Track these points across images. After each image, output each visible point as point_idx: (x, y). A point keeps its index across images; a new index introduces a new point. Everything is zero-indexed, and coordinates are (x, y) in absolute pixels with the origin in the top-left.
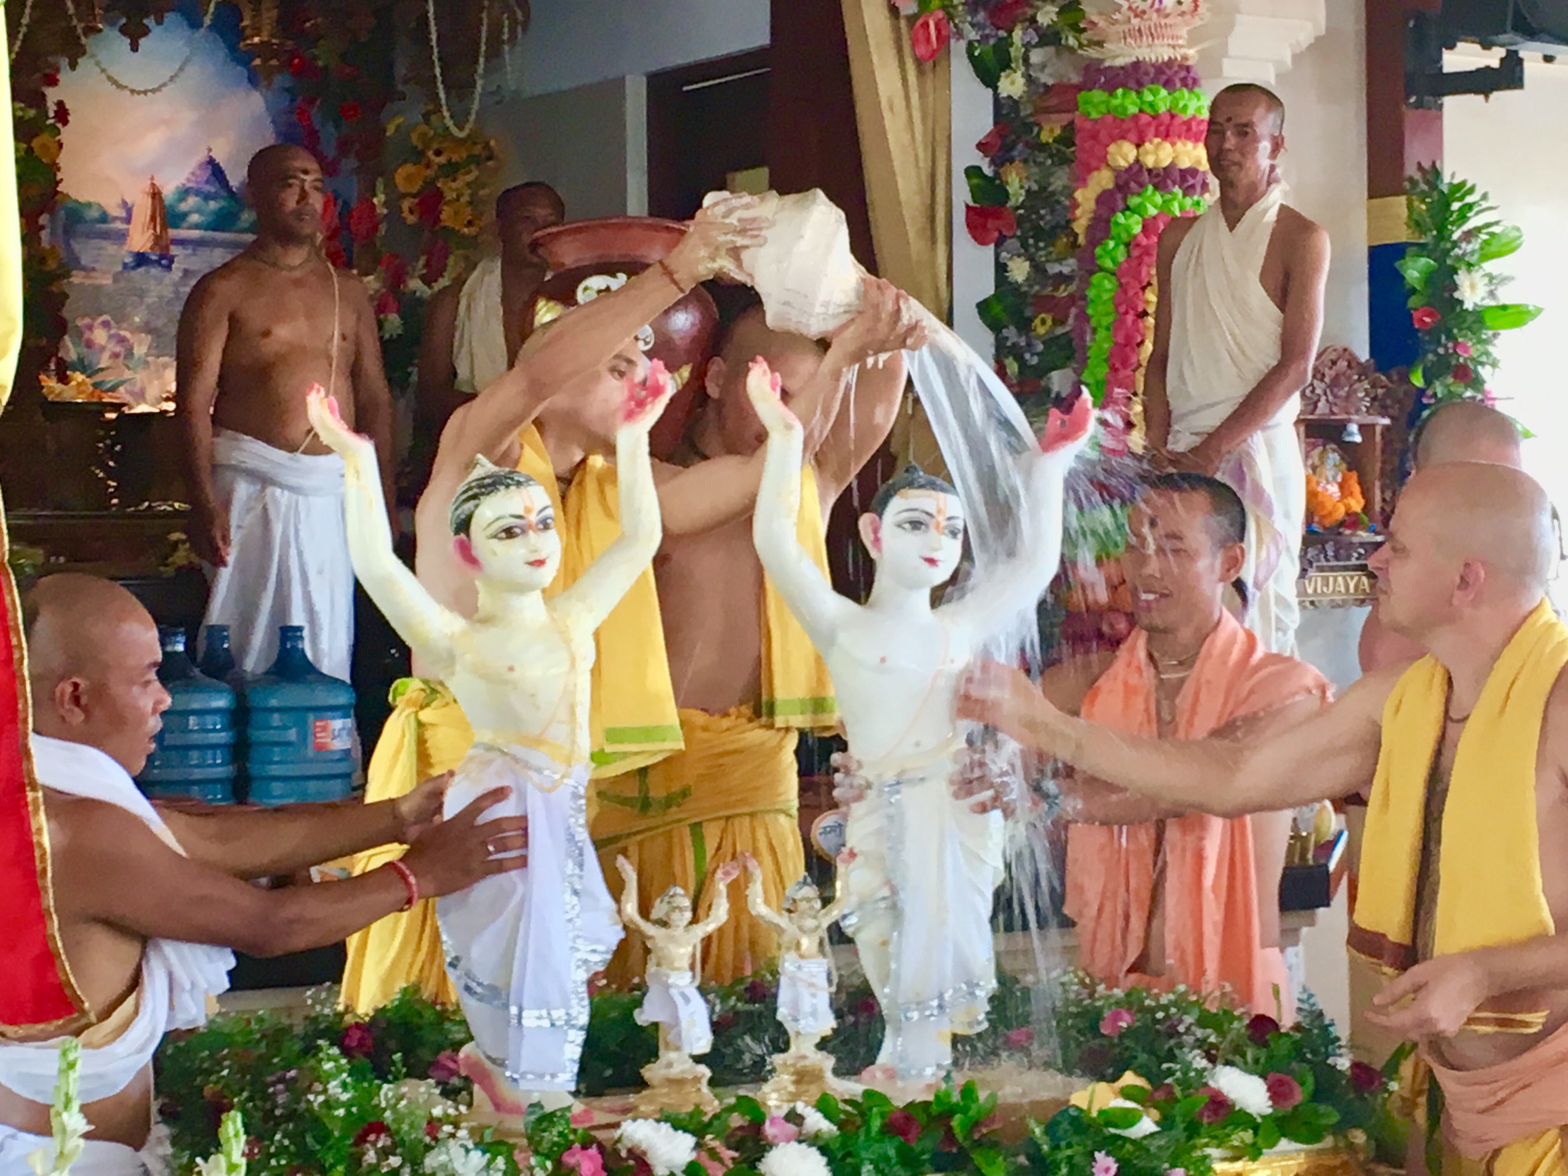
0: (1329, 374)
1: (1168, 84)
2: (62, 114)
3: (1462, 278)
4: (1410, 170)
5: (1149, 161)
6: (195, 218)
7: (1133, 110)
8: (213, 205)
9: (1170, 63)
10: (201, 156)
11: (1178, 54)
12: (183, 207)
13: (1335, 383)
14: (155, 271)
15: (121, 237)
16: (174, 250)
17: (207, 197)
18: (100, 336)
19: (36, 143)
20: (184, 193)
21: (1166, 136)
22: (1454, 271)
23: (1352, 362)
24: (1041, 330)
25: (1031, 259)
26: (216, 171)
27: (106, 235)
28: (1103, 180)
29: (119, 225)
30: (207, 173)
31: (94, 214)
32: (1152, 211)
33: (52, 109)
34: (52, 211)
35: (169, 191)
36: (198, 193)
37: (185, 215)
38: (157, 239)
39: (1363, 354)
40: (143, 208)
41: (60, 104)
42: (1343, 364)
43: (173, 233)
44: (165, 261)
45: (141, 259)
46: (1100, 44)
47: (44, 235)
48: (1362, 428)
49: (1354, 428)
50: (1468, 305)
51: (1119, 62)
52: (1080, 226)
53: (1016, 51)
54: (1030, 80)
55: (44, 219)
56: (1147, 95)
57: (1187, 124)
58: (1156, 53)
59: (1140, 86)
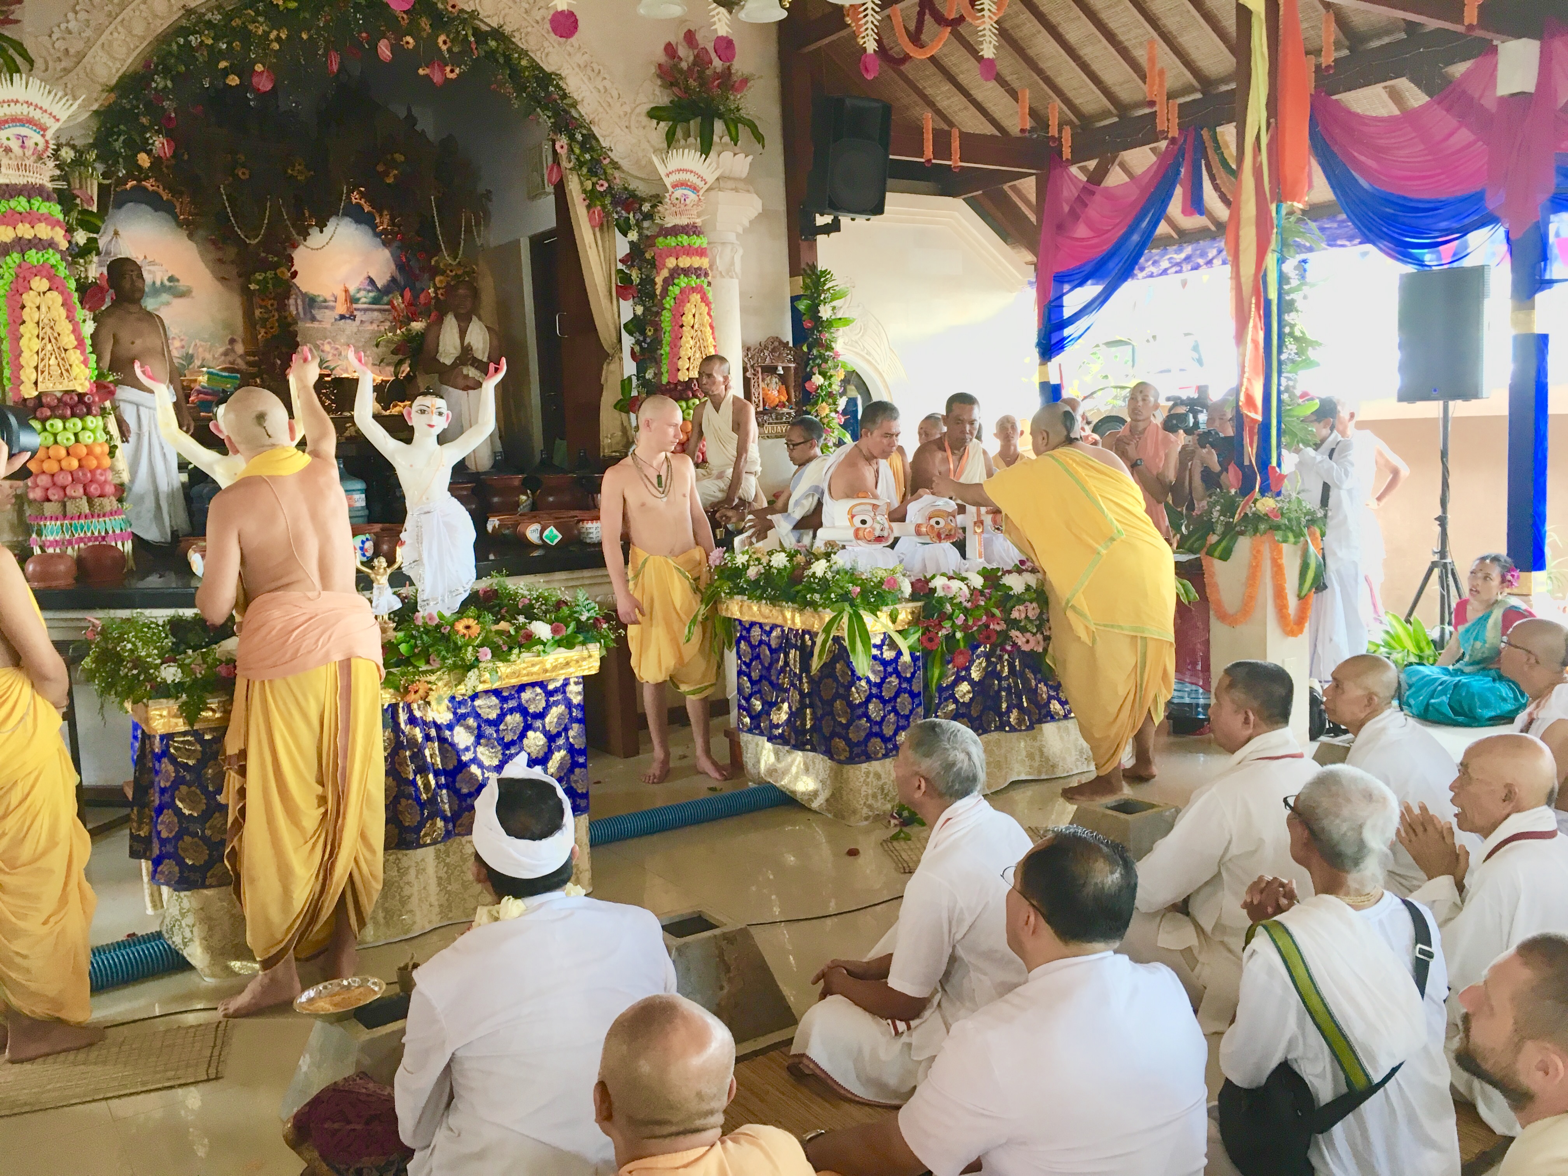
0: (771, 347)
1: (688, 234)
3: (821, 308)
4: (803, 266)
5: (681, 265)
6: (363, 300)
7: (674, 244)
8: (371, 294)
9: (688, 225)
10: (366, 275)
11: (692, 221)
12: (358, 296)
13: (773, 351)
14: (349, 321)
15: (333, 308)
16: (355, 313)
17: (369, 291)
18: (327, 348)
20: (359, 290)
21: (688, 255)
22: (819, 305)
23: (780, 342)
24: (649, 334)
25: (644, 306)
26: (372, 281)
27: (326, 308)
28: (665, 273)
29: (332, 304)
30: (367, 282)
31: (321, 299)
32: (683, 285)
35: (352, 290)
36: (365, 290)
37: (359, 299)
38: (348, 309)
40: (341, 296)
42: (776, 344)
43: (355, 306)
44: (353, 317)
45: (342, 317)
46: (663, 218)
48: (783, 368)
49: (780, 368)
50: (824, 319)
51: (669, 225)
52: (658, 292)
53: (633, 223)
54: (640, 234)
56: (679, 239)
57: (696, 249)
58: (683, 221)
59: (676, 235)
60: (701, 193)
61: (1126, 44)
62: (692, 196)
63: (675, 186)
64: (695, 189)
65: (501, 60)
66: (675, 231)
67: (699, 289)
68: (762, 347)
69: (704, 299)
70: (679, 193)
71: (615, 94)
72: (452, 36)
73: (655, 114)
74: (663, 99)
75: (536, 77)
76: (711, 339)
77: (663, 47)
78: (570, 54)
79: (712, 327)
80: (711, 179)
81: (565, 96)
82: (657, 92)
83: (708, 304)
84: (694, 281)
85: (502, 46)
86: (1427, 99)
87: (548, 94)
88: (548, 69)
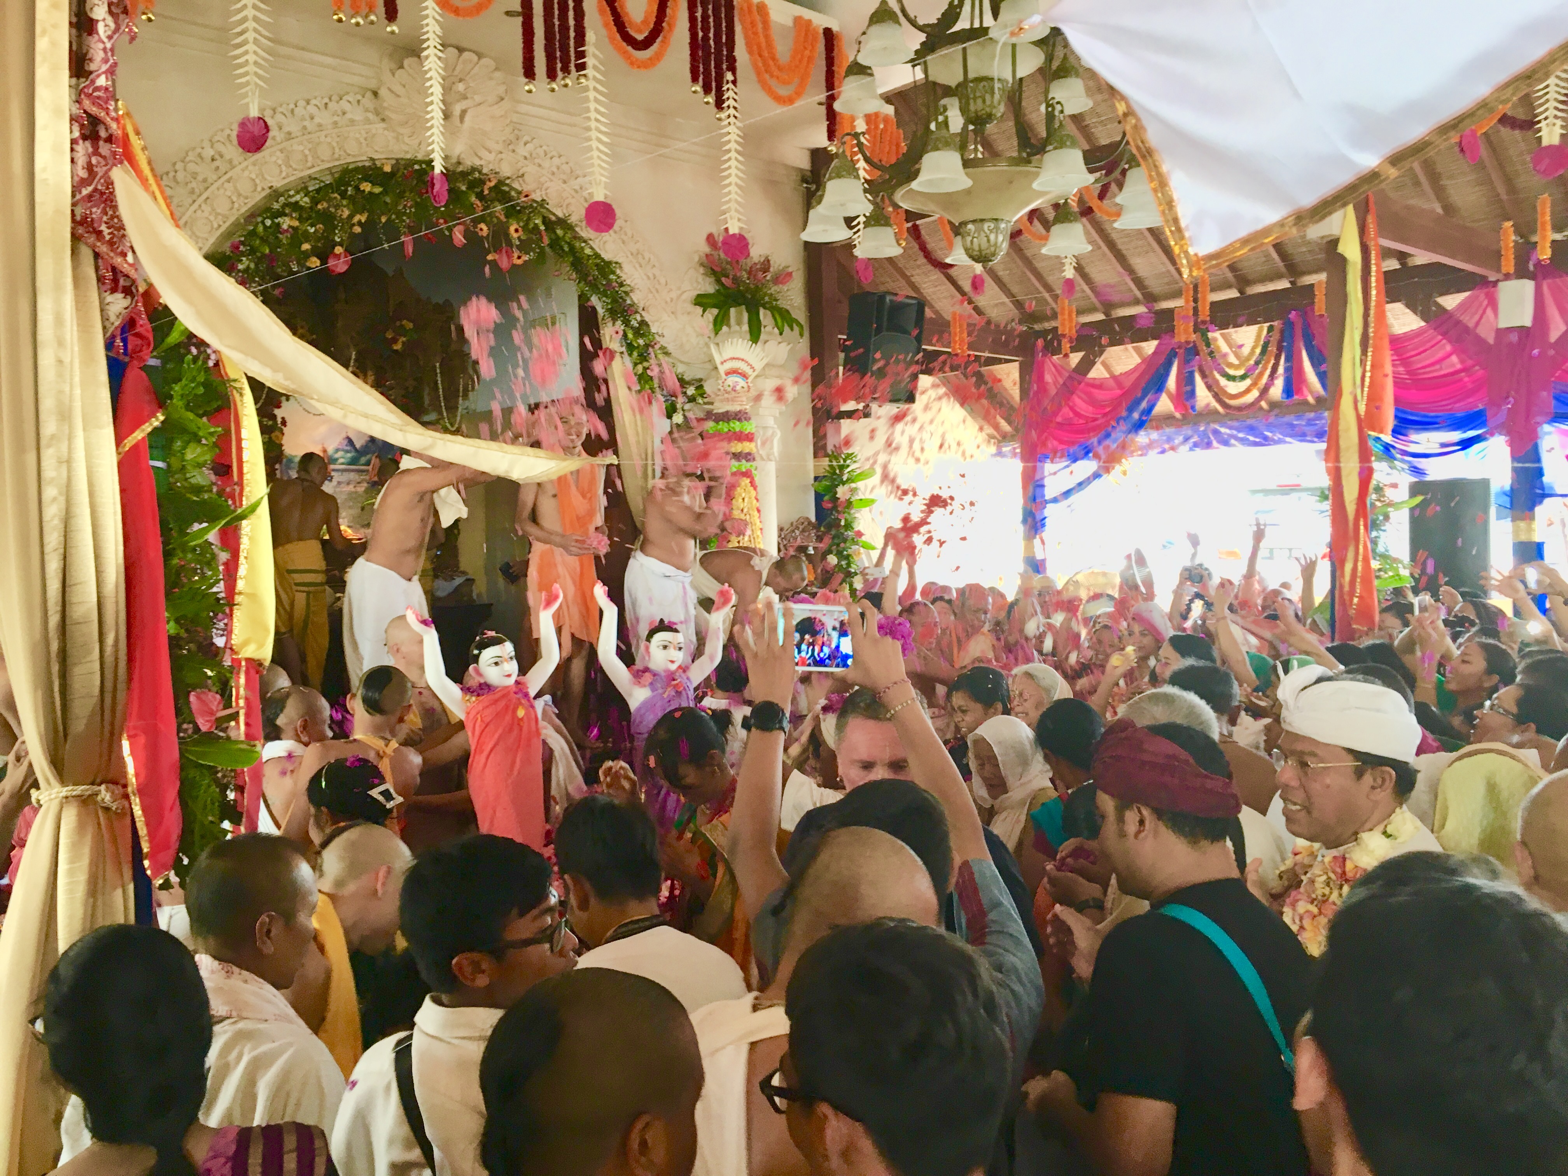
0: (801, 527)
1: (739, 420)
2: (284, 423)
3: (839, 490)
6: (341, 460)
7: (726, 430)
8: (349, 455)
9: (740, 412)
10: (344, 435)
11: (743, 408)
12: (336, 456)
13: (803, 531)
16: (333, 473)
17: (347, 452)
19: (273, 435)
20: (337, 450)
21: (739, 440)
22: (837, 487)
23: (810, 523)
26: (350, 442)
30: (346, 442)
33: (279, 420)
34: (281, 462)
35: (331, 450)
36: (343, 450)
37: (337, 459)
39: (813, 519)
41: (283, 418)
42: (804, 523)
46: (712, 403)
47: (278, 472)
48: (814, 548)
49: (811, 548)
50: (842, 500)
51: (721, 411)
53: (679, 406)
54: (685, 417)
55: (277, 466)
56: (732, 424)
57: (747, 435)
58: (734, 407)
59: (728, 421)
60: (749, 380)
61: (1124, 252)
62: (741, 382)
63: (728, 374)
64: (744, 376)
65: (566, 248)
66: (726, 417)
67: (747, 474)
68: (794, 527)
69: (753, 484)
70: (733, 379)
71: (663, 281)
72: (522, 224)
73: (701, 301)
74: (708, 287)
75: (597, 265)
76: (758, 521)
77: (705, 236)
78: (624, 242)
79: (759, 511)
80: (759, 366)
81: (621, 285)
82: (700, 280)
83: (755, 488)
84: (744, 466)
85: (569, 235)
86: (1423, 324)
87: (609, 282)
88: (607, 256)
